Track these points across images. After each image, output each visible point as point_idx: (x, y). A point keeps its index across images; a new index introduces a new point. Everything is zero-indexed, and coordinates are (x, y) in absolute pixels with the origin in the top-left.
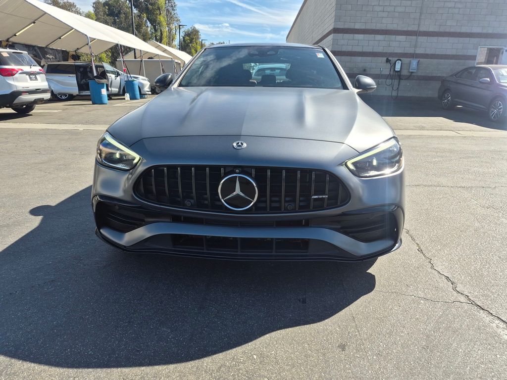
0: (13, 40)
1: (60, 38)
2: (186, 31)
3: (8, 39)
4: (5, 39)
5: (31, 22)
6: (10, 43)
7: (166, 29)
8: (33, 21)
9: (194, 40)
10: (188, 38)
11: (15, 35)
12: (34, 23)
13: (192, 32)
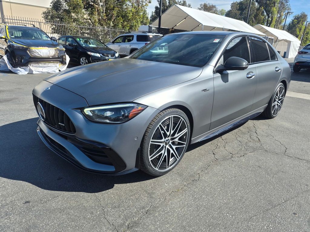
0: (175, 28)
1: (198, 26)
2: (296, 15)
3: (173, 28)
4: (171, 28)
5: (183, 19)
6: (174, 30)
7: (276, 16)
8: (184, 18)
9: (301, 22)
10: (296, 21)
11: (176, 26)
12: (185, 19)
13: (301, 16)
